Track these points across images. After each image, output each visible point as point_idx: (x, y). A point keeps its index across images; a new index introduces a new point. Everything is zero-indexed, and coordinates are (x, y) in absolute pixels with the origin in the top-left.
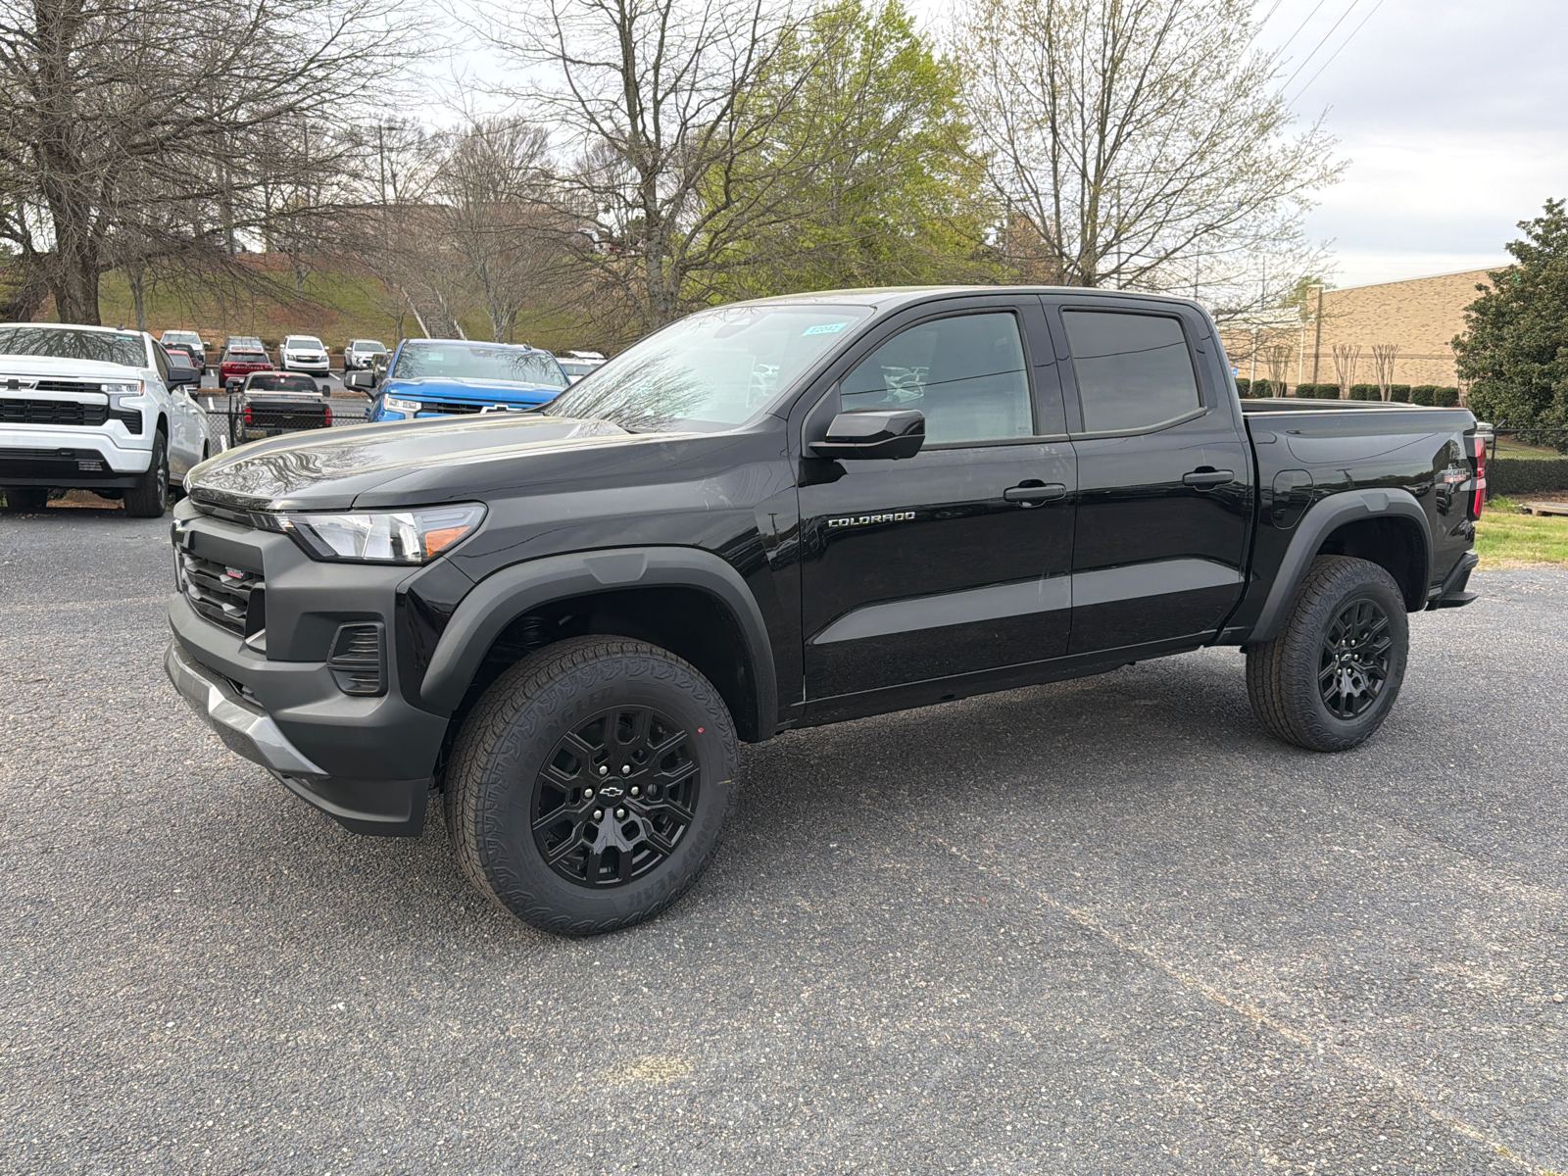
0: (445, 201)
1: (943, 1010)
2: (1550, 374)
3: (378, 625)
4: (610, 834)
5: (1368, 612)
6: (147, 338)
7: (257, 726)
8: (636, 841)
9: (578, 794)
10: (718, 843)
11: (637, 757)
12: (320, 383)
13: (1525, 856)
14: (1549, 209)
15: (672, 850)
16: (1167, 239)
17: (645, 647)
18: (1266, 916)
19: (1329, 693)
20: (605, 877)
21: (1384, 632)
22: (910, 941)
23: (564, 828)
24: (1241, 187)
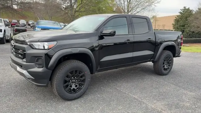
0: (42, 2)
1: (119, 109)
2: (184, 28)
3: (42, 58)
4: (73, 87)
5: (169, 57)
6: (2, 19)
7: (24, 72)
8: (77, 87)
9: (69, 81)
10: (88, 88)
11: (77, 76)
12: (25, 26)
13: (189, 89)
14: (184, 8)
15: (82, 89)
16: (138, 10)
17: (78, 61)
18: (159, 97)
19: (164, 68)
20: (73, 92)
21: (171, 60)
22: (114, 101)
23: (67, 86)
24: (147, 3)
